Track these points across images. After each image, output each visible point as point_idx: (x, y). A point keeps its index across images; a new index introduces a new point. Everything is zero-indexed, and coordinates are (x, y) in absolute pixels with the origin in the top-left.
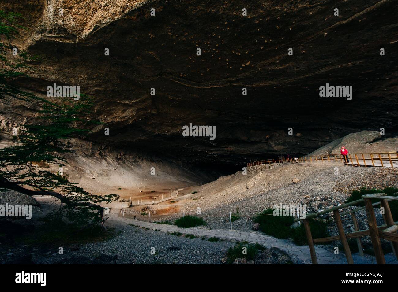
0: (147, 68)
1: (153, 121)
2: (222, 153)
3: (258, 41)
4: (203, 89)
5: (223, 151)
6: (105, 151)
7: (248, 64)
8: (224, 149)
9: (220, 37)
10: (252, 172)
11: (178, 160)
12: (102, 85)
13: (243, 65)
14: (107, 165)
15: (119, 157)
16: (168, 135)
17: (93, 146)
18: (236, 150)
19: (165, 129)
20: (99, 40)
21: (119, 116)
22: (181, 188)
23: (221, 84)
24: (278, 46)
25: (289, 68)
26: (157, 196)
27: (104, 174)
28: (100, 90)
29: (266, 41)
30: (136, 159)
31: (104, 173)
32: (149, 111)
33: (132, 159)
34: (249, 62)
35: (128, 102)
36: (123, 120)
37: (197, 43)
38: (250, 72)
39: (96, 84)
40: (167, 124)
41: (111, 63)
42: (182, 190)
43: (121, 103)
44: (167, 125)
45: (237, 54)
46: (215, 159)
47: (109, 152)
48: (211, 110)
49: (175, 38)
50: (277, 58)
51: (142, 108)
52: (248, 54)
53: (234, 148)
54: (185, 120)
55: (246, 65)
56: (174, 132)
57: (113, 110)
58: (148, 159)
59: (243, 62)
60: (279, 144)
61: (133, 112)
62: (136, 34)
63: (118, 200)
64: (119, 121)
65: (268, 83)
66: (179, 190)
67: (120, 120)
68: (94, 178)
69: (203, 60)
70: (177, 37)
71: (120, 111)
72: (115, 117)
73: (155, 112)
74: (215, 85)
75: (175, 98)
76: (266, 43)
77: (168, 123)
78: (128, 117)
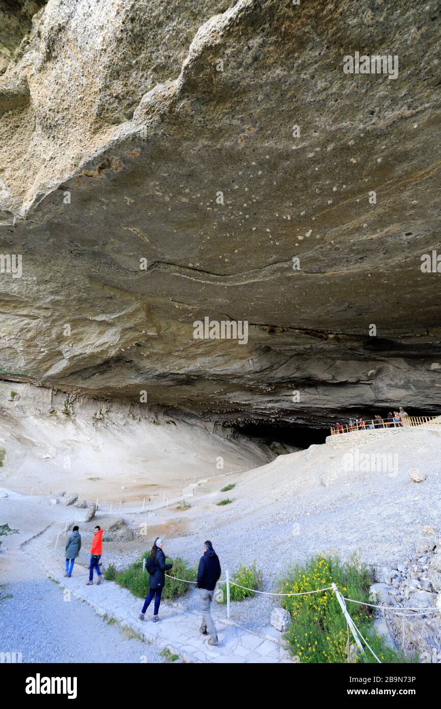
0: (130, 256)
1: (151, 350)
2: (285, 406)
3: (320, 189)
4: (234, 286)
5: (287, 401)
6: (74, 406)
7: (308, 234)
8: (288, 398)
9: (246, 189)
10: (340, 446)
11: (206, 420)
12: (60, 291)
13: (300, 238)
14: (75, 432)
15: (98, 416)
16: (182, 374)
17: (54, 397)
18: (312, 400)
19: (175, 363)
20: (46, 216)
21: (94, 344)
22: (205, 477)
23: (265, 276)
24: (361, 196)
25: (391, 236)
26: (157, 495)
27: (67, 449)
28: (58, 301)
29: (335, 189)
30: (129, 420)
31: (68, 447)
32: (143, 332)
33: (122, 419)
34: (311, 231)
35: (107, 317)
36: (99, 349)
37: (208, 204)
38: (316, 250)
39: (52, 290)
40: (177, 354)
41: (71, 252)
42: (205, 481)
43: (95, 321)
44: (176, 356)
45: (285, 218)
46: (274, 418)
47: (81, 407)
48: (256, 325)
49: (169, 200)
50: (363, 218)
51: (131, 328)
52: (305, 216)
53: (308, 396)
54: (208, 345)
55: (305, 237)
56: (191, 368)
57: (82, 333)
58: (150, 419)
59: (298, 232)
60: (397, 386)
61: (115, 334)
62: (103, 199)
63: (75, 504)
64: (93, 353)
65: (355, 269)
66: (201, 481)
67: (95, 351)
68: (49, 456)
69: (224, 235)
70: (171, 198)
71: (95, 335)
72: (87, 346)
73: (153, 334)
74: (255, 277)
75: (186, 306)
76: (336, 192)
77: (180, 353)
78: (108, 344)
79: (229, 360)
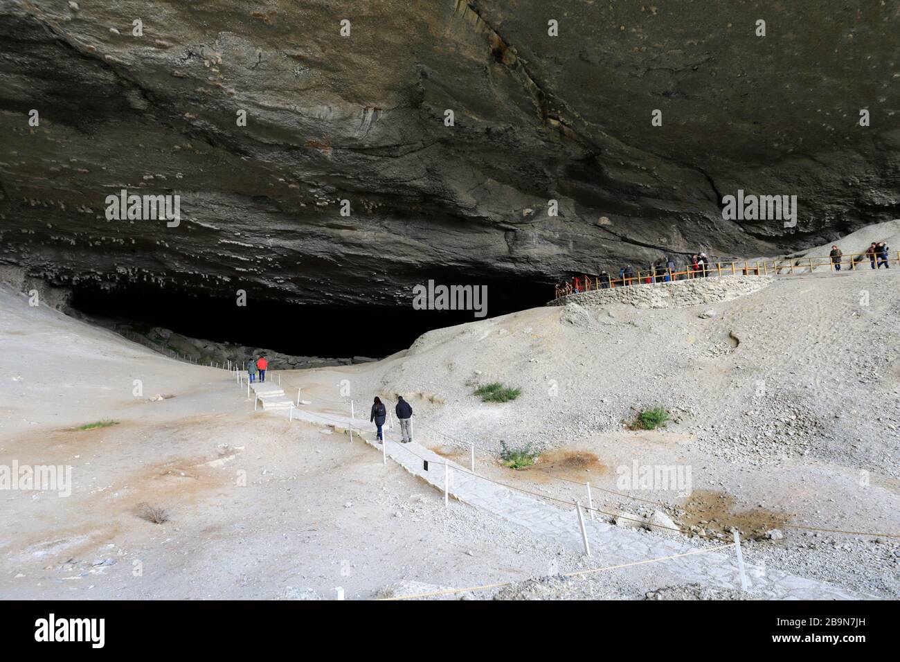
53: (385, 234)
60: (551, 241)
79: (319, 86)
